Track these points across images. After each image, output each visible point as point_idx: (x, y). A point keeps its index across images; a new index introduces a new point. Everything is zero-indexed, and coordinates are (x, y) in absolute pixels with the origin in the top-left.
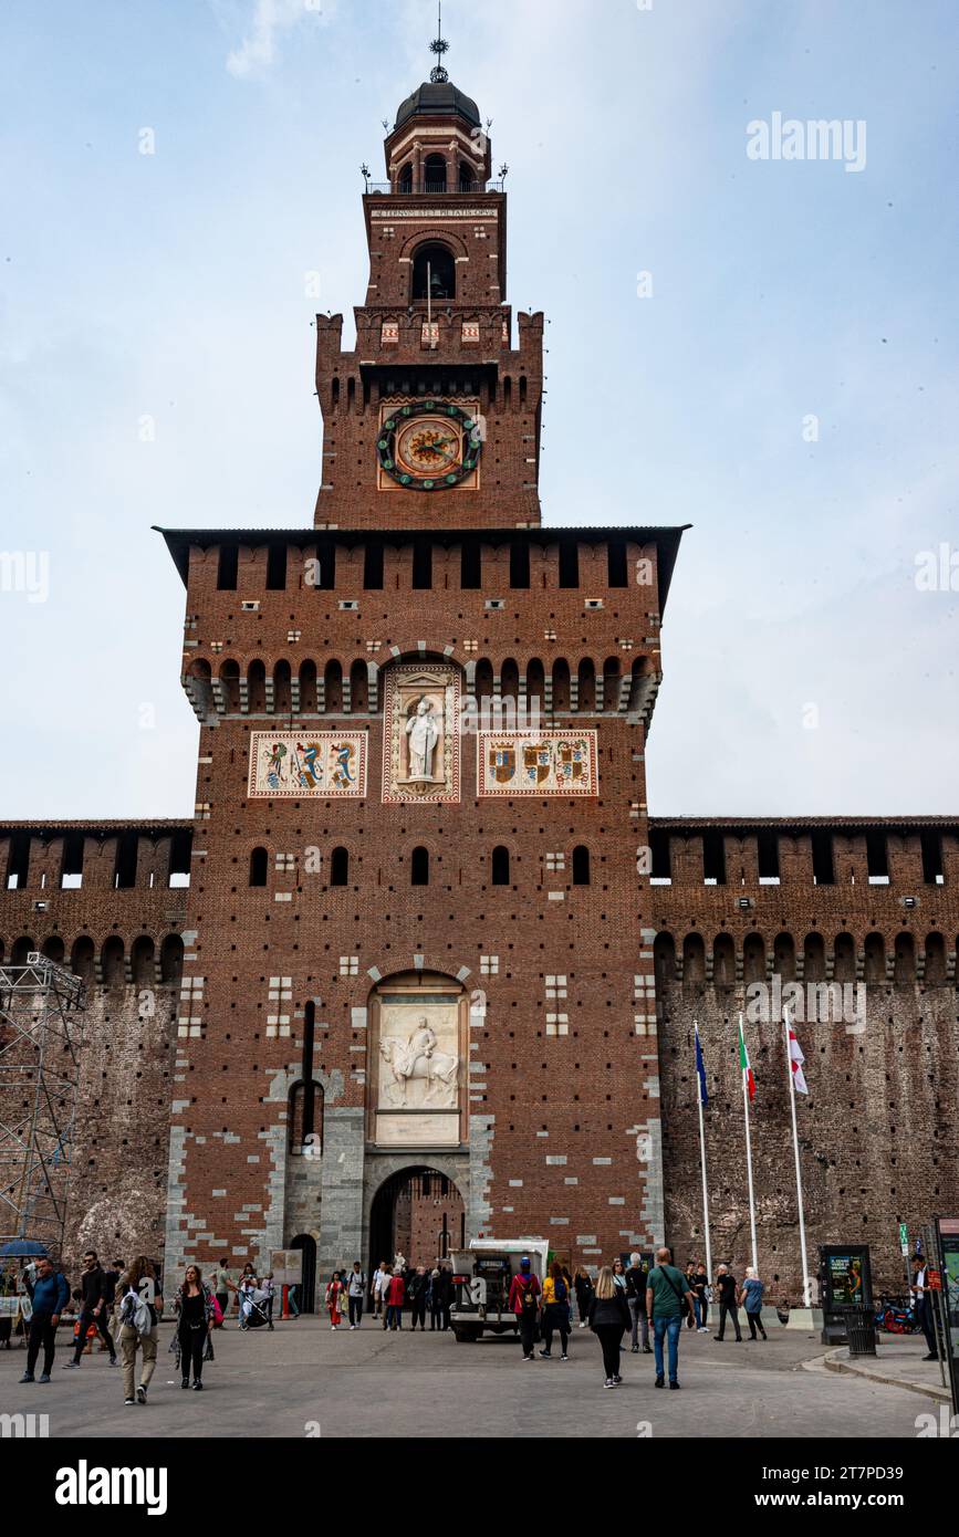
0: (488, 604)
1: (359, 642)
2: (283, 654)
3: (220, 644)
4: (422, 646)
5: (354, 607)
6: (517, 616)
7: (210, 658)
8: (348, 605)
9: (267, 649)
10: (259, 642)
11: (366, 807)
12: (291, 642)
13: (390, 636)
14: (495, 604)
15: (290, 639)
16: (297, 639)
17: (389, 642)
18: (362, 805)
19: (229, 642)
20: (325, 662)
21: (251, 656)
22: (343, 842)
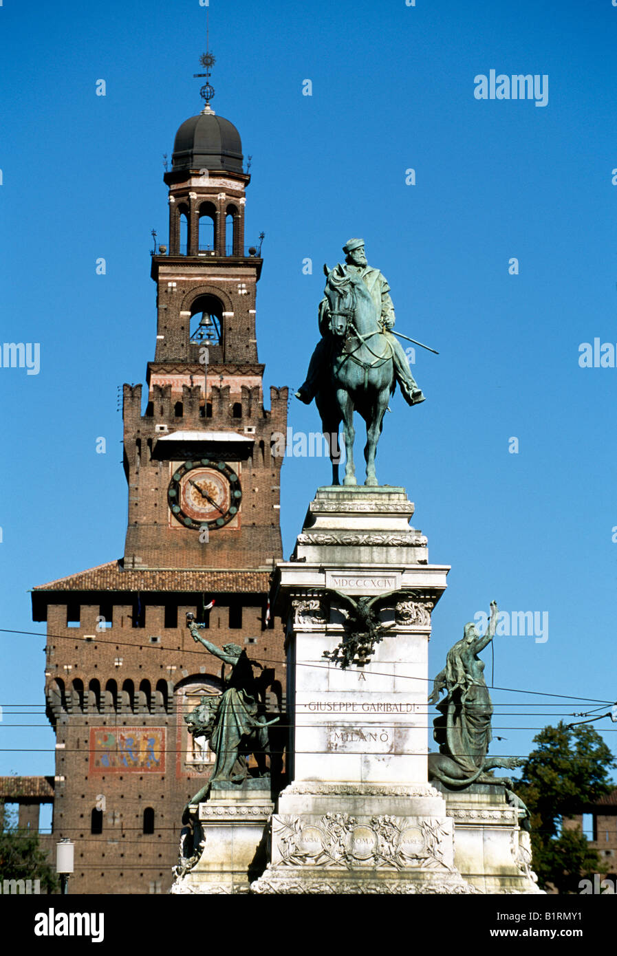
0: (247, 641)
1: (161, 666)
2: (111, 676)
3: (70, 667)
4: (203, 671)
5: (159, 640)
6: (265, 649)
7: (64, 677)
8: (155, 640)
9: (101, 671)
10: (96, 666)
11: (165, 780)
12: (117, 667)
13: (181, 663)
14: (251, 641)
15: (116, 664)
16: (121, 664)
17: (181, 667)
18: (163, 778)
19: (76, 666)
20: (140, 681)
21: (90, 677)
22: (152, 805)
